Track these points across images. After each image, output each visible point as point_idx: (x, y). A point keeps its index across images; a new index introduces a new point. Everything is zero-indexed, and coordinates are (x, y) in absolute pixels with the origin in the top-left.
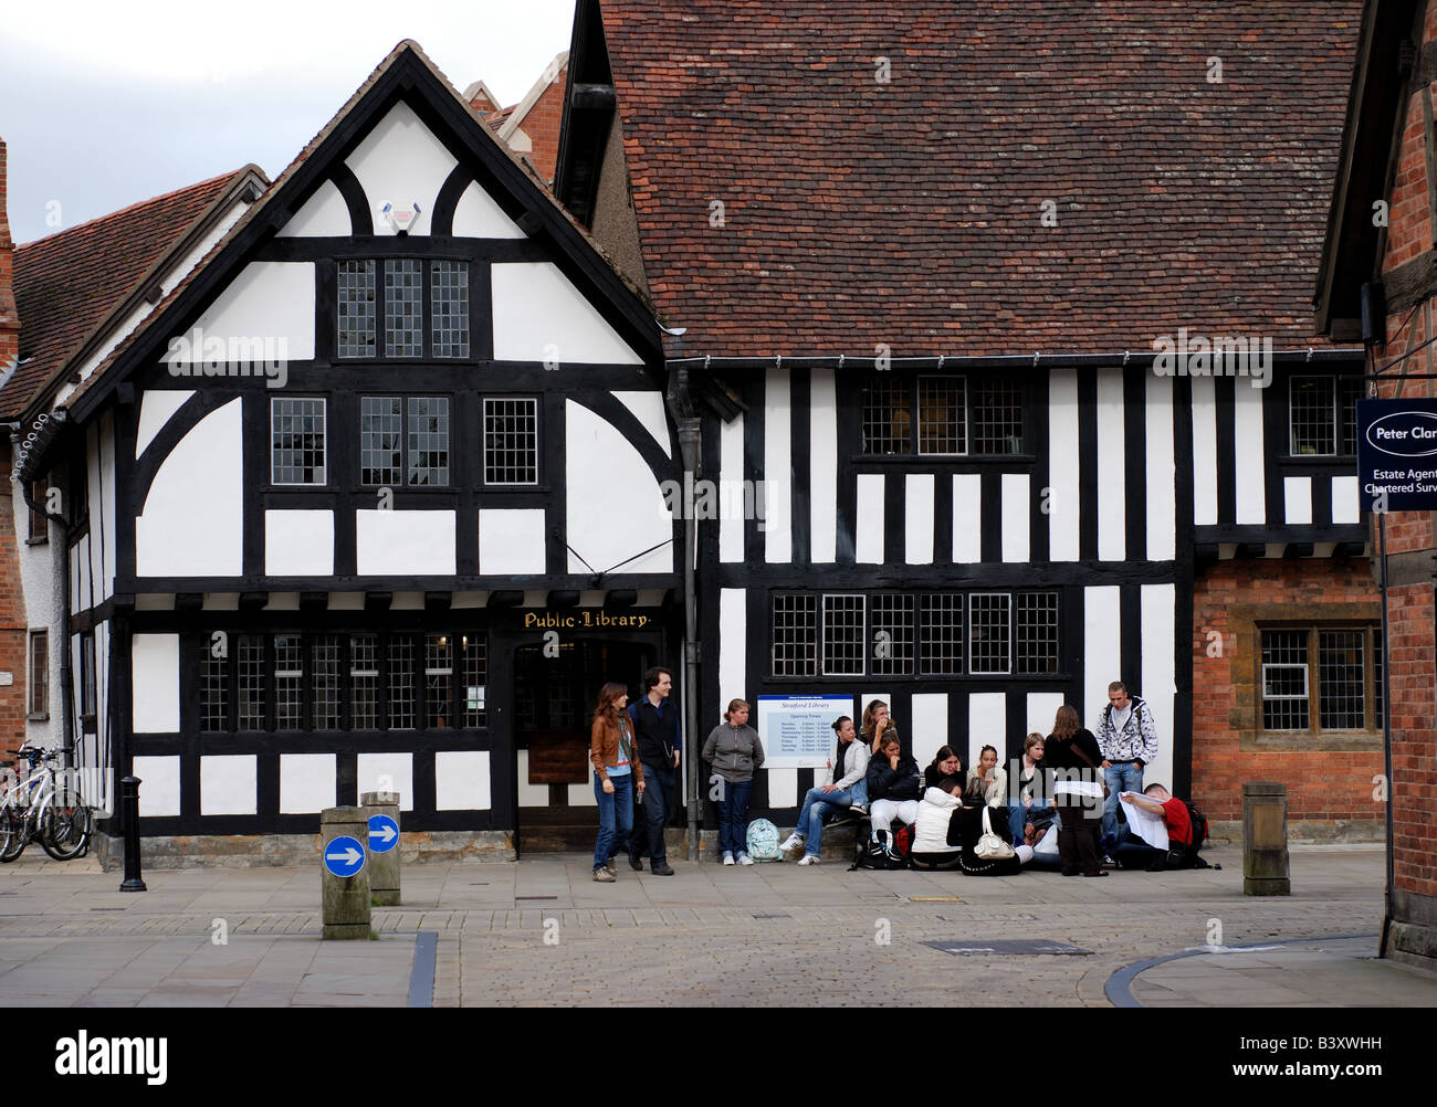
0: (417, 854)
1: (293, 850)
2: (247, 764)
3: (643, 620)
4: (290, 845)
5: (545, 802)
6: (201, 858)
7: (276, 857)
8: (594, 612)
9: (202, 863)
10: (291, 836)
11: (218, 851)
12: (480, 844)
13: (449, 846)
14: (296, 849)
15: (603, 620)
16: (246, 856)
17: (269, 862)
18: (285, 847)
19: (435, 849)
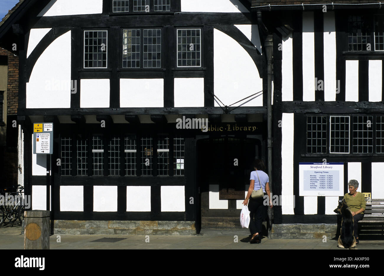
0: (152, 231)
1: (98, 227)
2: (79, 190)
3: (254, 128)
4: (97, 225)
5: (226, 207)
6: (60, 230)
7: (91, 230)
8: (232, 124)
9: (60, 232)
10: (97, 222)
11: (67, 227)
12: (180, 227)
13: (166, 228)
14: (99, 227)
15: (237, 128)
16: (78, 229)
17: (88, 232)
18: (95, 226)
19: (159, 229)
